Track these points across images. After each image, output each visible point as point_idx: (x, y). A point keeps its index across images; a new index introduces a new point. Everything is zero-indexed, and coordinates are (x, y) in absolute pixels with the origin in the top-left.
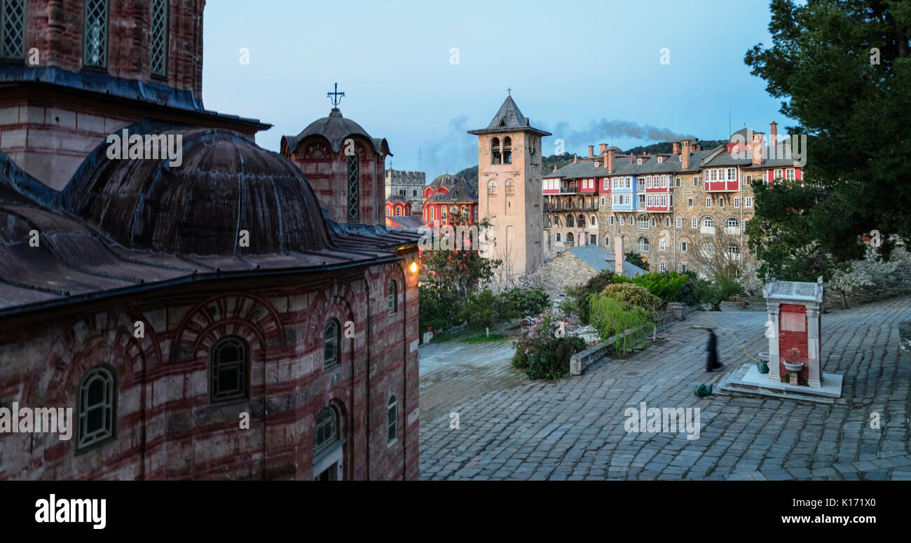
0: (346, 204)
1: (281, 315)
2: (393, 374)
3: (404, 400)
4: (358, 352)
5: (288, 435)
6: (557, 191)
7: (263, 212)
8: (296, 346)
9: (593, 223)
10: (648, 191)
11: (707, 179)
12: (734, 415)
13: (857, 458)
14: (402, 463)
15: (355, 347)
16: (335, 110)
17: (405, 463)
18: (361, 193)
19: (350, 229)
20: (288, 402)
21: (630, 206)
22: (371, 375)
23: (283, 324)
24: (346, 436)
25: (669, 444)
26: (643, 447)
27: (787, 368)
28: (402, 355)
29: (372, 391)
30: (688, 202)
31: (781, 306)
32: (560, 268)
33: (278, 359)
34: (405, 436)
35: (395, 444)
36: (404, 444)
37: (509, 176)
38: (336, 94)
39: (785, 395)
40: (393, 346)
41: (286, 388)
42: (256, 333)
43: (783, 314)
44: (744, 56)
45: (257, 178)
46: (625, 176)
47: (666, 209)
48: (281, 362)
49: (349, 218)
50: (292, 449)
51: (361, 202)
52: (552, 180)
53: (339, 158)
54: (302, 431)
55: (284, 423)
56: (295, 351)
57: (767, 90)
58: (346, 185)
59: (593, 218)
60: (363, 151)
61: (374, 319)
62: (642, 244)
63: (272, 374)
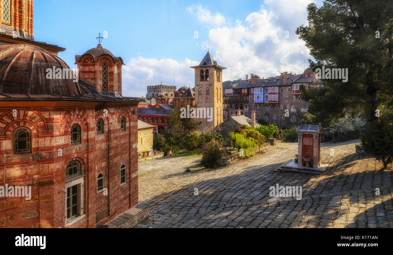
0: (101, 84)
1: (46, 119)
2: (124, 156)
3: (130, 167)
4: (90, 139)
5: (50, 168)
6: (231, 94)
7: (42, 78)
8: (53, 132)
9: (246, 108)
10: (269, 94)
11: (294, 89)
12: (280, 179)
13: (321, 193)
14: (128, 193)
15: (89, 137)
16: (99, 45)
17: (130, 193)
18: (108, 80)
19: (103, 94)
20: (50, 155)
21: (262, 101)
22: (110, 154)
23: (47, 123)
24: (85, 174)
25: (250, 189)
26: (239, 190)
27: (304, 160)
28: (128, 148)
29: (111, 161)
30: (286, 98)
31: (303, 134)
32: (228, 125)
33: (45, 137)
34: (130, 182)
35: (124, 185)
36: (130, 185)
37: (207, 86)
38: (100, 38)
39: (303, 171)
40: (124, 144)
41: (50, 149)
42: (34, 126)
43: (304, 138)
44: (296, 30)
45: (40, 64)
46: (260, 87)
47: (276, 101)
48: (46, 138)
49: (103, 90)
50: (52, 174)
51: (109, 83)
52: (229, 89)
53: (98, 64)
54: (57, 167)
55: (48, 163)
56: (53, 134)
57: (305, 45)
58: (102, 76)
59: (247, 105)
60: (110, 62)
61: (112, 132)
62: (267, 116)
63: (42, 143)
